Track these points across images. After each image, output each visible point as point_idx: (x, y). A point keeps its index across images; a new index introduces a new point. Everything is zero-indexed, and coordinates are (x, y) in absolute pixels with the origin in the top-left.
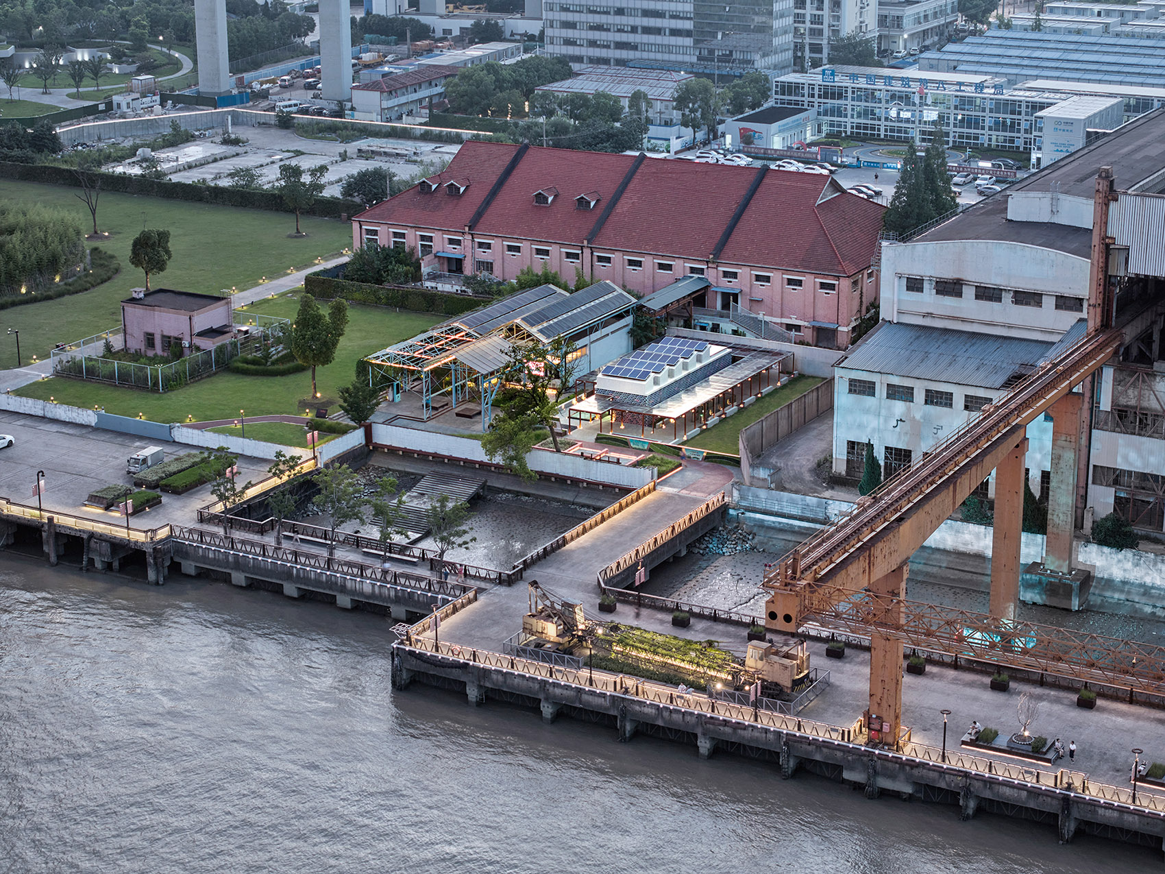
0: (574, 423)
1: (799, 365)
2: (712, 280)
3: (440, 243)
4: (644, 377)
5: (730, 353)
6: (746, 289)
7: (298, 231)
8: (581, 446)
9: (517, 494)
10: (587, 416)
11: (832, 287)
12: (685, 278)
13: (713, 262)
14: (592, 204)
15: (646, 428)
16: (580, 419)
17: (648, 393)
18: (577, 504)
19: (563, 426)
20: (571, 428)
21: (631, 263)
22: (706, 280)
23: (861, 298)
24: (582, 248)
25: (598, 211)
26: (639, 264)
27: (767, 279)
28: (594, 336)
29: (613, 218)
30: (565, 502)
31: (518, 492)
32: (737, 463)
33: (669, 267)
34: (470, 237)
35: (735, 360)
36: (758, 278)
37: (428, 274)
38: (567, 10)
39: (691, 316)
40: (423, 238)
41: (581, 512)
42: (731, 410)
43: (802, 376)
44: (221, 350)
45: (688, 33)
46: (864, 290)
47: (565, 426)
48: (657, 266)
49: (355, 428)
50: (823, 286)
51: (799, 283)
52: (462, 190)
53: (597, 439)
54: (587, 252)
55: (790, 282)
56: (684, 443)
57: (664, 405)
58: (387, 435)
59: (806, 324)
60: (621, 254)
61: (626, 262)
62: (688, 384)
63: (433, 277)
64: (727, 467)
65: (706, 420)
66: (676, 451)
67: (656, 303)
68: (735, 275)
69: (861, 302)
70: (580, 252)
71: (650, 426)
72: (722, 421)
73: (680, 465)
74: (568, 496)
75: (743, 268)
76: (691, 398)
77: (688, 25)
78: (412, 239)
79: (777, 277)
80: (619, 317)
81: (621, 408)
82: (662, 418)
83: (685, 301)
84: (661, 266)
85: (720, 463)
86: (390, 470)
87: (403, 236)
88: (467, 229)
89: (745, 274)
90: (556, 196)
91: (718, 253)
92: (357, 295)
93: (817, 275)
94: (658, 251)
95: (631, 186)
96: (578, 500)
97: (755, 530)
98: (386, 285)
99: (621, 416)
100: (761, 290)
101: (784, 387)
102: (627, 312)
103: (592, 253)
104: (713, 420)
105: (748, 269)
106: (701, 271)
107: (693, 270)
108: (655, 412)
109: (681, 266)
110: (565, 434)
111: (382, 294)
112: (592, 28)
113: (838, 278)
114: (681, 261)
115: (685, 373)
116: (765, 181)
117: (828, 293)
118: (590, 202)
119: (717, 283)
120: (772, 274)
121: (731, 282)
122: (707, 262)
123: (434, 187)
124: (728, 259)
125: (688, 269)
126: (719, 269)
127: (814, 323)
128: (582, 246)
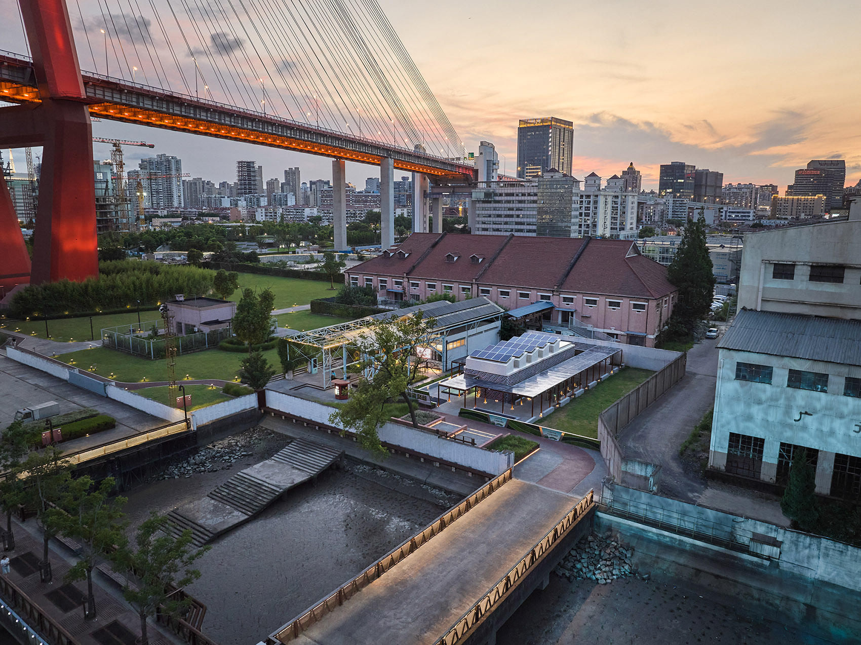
0: (443, 396)
1: (625, 360)
2: (555, 303)
3: (391, 285)
4: (505, 360)
5: (573, 347)
6: (579, 310)
7: (332, 287)
8: (444, 420)
9: (374, 467)
10: (457, 392)
11: (643, 307)
12: (537, 302)
13: (557, 291)
14: (480, 260)
15: (506, 404)
16: (449, 393)
17: (509, 374)
18: (429, 484)
19: (432, 399)
20: (440, 401)
21: (502, 293)
22: (552, 304)
23: (660, 317)
24: (472, 284)
25: (483, 264)
26: (507, 294)
27: (595, 302)
28: (471, 332)
29: (492, 268)
30: (417, 482)
31: (375, 465)
32: (596, 446)
33: (527, 296)
34: (407, 280)
35: (577, 353)
36: (588, 301)
37: (382, 301)
38: (485, 223)
39: (541, 326)
40: (382, 281)
41: (432, 494)
42: (579, 391)
43: (627, 368)
44: (213, 333)
45: (534, 231)
46: (663, 312)
47: (434, 400)
48: (519, 295)
49: (250, 393)
50: (635, 306)
51: (618, 304)
52: (406, 255)
53: (460, 413)
54: (475, 287)
55: (611, 304)
56: (540, 421)
57: (523, 385)
58: (278, 401)
59: (622, 333)
60: (496, 288)
61: (499, 293)
62: (543, 368)
63: (385, 303)
64: (586, 450)
65: (558, 399)
66: (533, 430)
67: (517, 313)
68: (571, 300)
69: (661, 319)
70: (470, 287)
71: (509, 402)
72: (572, 401)
73: (538, 446)
74: (420, 475)
75: (578, 295)
76: (546, 380)
77: (534, 227)
78: (376, 282)
79: (602, 301)
80: (491, 321)
81: (484, 386)
82: (521, 396)
83: (537, 315)
84: (522, 295)
85: (579, 445)
86: (274, 432)
87: (371, 280)
88: (405, 275)
89: (579, 298)
90: (459, 257)
91: (560, 285)
92: (337, 311)
93: (632, 299)
94: (520, 285)
95: (504, 250)
96: (429, 480)
97: (634, 543)
98: (354, 306)
99: (485, 393)
100: (589, 310)
101: (615, 374)
102: (497, 318)
103: (478, 288)
104: (564, 400)
105: (581, 296)
106: (548, 298)
107: (543, 297)
108: (514, 391)
109: (534, 294)
110: (434, 406)
111: (350, 310)
112: (494, 230)
113: (647, 300)
114: (535, 291)
115: (540, 360)
116: (590, 245)
117: (640, 312)
118: (478, 259)
119: (559, 305)
120: (598, 299)
121: (568, 304)
122: (553, 291)
123: (391, 254)
124: (567, 289)
125: (540, 297)
126: (561, 296)
127: (628, 332)
128: (472, 283)
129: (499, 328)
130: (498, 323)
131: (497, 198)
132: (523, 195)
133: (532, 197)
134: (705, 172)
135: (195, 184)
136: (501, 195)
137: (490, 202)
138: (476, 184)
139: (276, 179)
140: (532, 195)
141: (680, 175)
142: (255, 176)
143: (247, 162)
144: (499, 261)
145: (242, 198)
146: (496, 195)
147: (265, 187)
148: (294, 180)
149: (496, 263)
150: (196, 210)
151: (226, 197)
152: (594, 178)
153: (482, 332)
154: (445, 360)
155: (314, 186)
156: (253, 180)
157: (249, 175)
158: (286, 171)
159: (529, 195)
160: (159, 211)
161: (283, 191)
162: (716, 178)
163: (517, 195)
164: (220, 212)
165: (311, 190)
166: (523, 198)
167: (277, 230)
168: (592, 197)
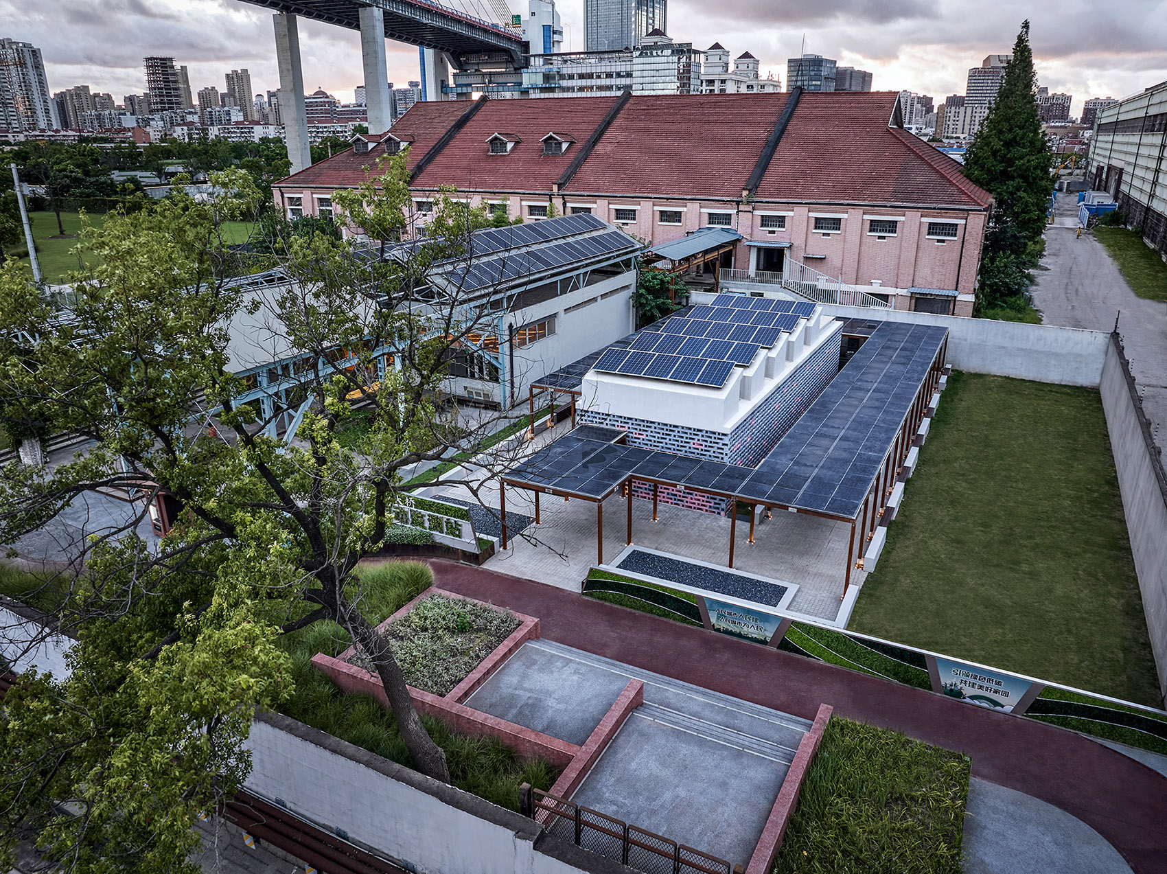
1: (951, 355)
2: (743, 231)
5: (839, 330)
6: (798, 242)
11: (951, 229)
12: (700, 230)
13: (748, 203)
14: (564, 146)
21: (620, 212)
22: (735, 233)
24: (550, 197)
25: (572, 155)
26: (631, 213)
27: (836, 223)
28: (570, 299)
29: (592, 160)
33: (676, 216)
36: (820, 223)
39: (718, 283)
43: (959, 375)
48: (657, 216)
50: (934, 228)
51: (892, 226)
52: (403, 145)
54: (558, 202)
55: (875, 225)
59: (899, 291)
60: (603, 202)
61: (614, 212)
67: (672, 252)
68: (781, 221)
70: (547, 204)
75: (797, 208)
79: (854, 220)
80: (613, 271)
83: (711, 257)
84: (665, 216)
87: (328, 202)
89: (799, 218)
90: (517, 143)
91: (755, 188)
93: (926, 211)
94: (660, 192)
95: (615, 125)
100: (822, 242)
102: (627, 264)
103: (564, 204)
105: (804, 210)
106: (727, 219)
107: (713, 218)
109: (694, 213)
113: (965, 214)
114: (696, 205)
115: (788, 370)
116: (802, 105)
117: (943, 241)
118: (560, 144)
119: (751, 235)
120: (844, 216)
121: (773, 232)
122: (738, 203)
123: (371, 146)
124: (771, 196)
125: (706, 218)
126: (756, 213)
127: (913, 290)
128: (550, 195)
129: (633, 289)
130: (629, 278)
131: (564, 83)
132: (609, 76)
133: (623, 79)
134: (849, 72)
135: (78, 95)
136: (571, 77)
137: (552, 90)
138: (527, 61)
139: (213, 88)
140: (623, 76)
141: (815, 75)
142: (176, 82)
143: (161, 59)
144: (605, 146)
145: (157, 116)
146: (562, 77)
147: (196, 102)
148: (241, 90)
149: (599, 148)
150: (74, 133)
151: (128, 114)
152: (719, 52)
153: (594, 300)
154: (508, 377)
155: (274, 100)
156: (174, 89)
157: (166, 81)
158: (227, 75)
159: (619, 75)
160: (10, 135)
161: (224, 105)
162: (864, 80)
163: (599, 77)
164: (116, 136)
165: (270, 105)
166: (608, 82)
167: (195, 150)
168: (716, 82)
